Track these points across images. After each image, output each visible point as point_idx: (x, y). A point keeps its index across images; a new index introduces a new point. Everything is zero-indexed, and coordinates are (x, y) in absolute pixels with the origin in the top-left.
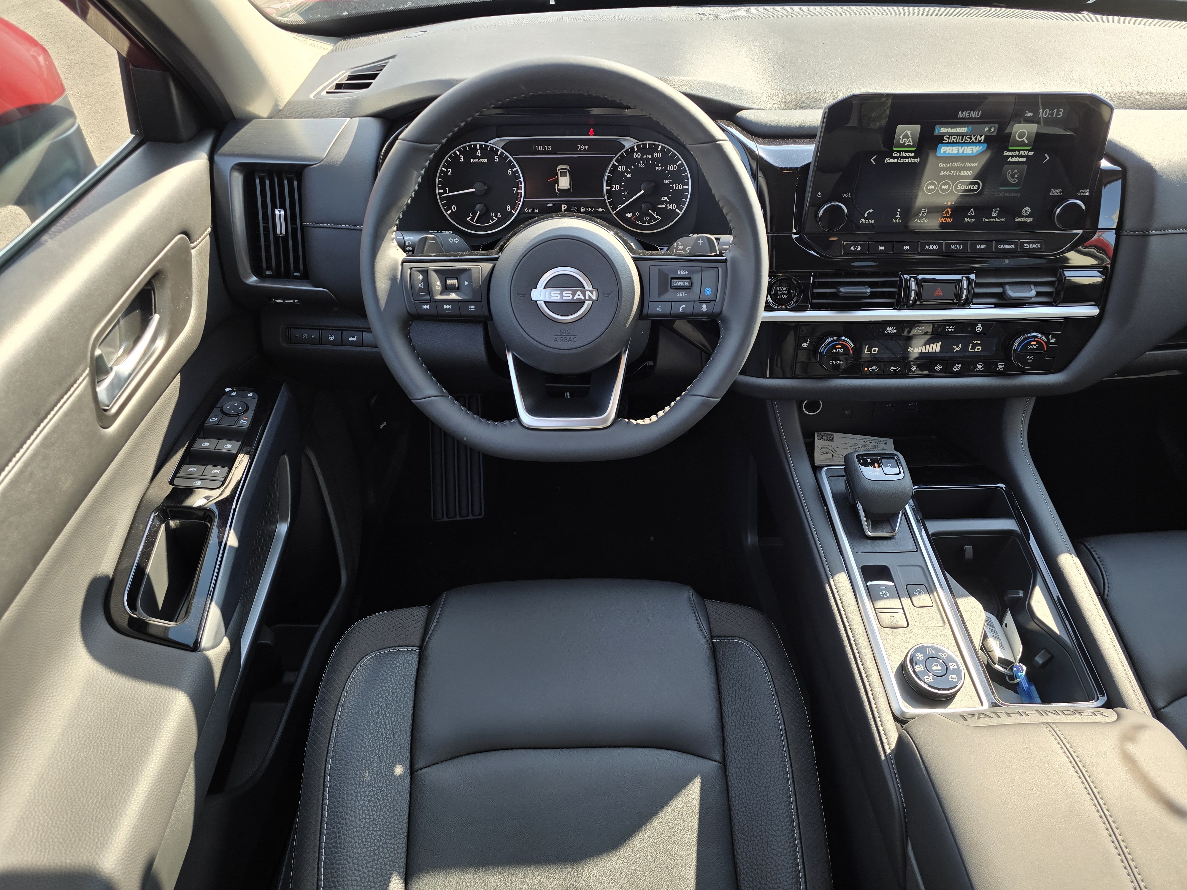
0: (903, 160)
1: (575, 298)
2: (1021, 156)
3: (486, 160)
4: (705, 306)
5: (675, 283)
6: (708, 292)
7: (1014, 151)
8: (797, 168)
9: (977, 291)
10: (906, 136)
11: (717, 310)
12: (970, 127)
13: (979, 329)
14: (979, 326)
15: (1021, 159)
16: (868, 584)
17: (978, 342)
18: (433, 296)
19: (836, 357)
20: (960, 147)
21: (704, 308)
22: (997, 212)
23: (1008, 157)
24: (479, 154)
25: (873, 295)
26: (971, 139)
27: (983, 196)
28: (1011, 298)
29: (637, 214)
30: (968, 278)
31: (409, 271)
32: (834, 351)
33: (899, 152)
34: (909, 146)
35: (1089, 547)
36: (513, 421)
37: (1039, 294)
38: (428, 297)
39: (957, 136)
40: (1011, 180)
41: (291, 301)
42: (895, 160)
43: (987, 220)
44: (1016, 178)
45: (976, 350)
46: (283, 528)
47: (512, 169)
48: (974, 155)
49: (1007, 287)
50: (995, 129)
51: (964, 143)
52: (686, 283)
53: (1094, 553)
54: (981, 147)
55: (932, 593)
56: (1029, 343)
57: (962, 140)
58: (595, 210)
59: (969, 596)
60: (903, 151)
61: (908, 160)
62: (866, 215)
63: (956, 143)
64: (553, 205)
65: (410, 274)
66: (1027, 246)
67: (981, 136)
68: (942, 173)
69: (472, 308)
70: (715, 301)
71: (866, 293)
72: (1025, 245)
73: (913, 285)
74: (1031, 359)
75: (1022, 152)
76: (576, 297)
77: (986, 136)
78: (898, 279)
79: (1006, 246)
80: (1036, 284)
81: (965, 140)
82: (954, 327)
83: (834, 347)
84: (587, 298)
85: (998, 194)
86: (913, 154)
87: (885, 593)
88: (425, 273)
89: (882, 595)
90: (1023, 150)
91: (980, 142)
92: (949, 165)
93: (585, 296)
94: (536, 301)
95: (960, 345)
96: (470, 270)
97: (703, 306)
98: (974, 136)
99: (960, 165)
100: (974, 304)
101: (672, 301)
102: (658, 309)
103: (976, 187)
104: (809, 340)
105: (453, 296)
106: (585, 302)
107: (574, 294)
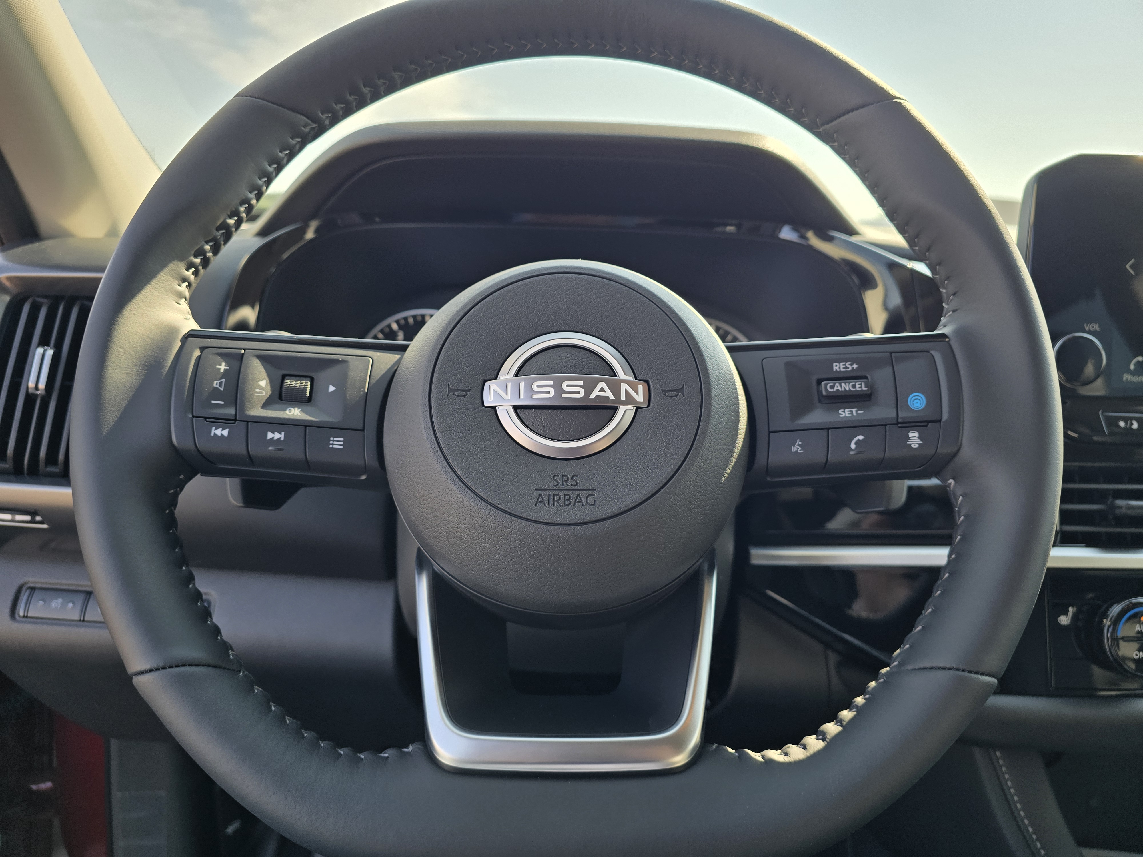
1: (592, 396)
4: (916, 434)
5: (832, 387)
6: (917, 403)
11: (946, 443)
18: (243, 409)
21: (914, 439)
31: (197, 353)
32: (1138, 628)
36: (410, 749)
38: (230, 411)
52: (860, 386)
62: (1132, 367)
65: (199, 357)
69: (338, 443)
70: (940, 421)
76: (596, 393)
83: (1137, 619)
84: (623, 398)
88: (236, 361)
93: (616, 391)
94: (494, 408)
96: (343, 361)
97: (911, 435)
101: (828, 429)
102: (794, 449)
104: (1071, 609)
105: (295, 413)
106: (615, 409)
107: (589, 388)
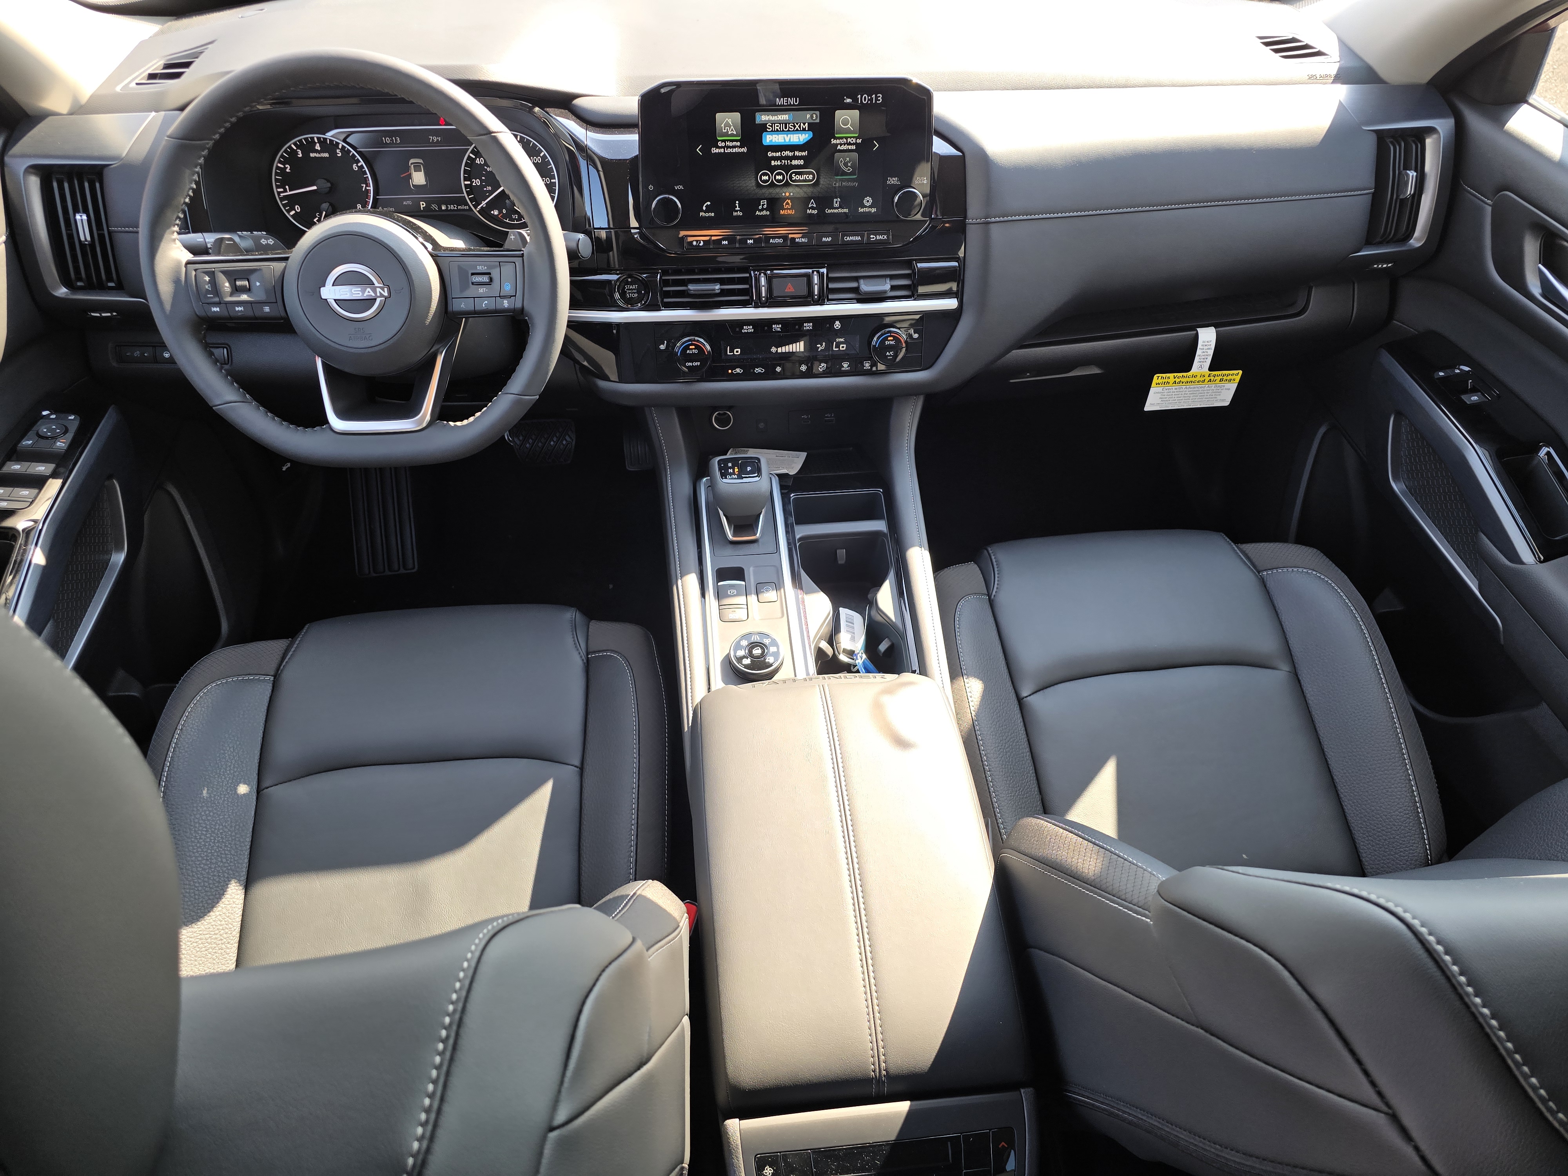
0: (729, 150)
1: (365, 295)
2: (850, 144)
3: (326, 155)
4: (507, 301)
5: (475, 279)
6: (508, 288)
7: (842, 138)
8: (627, 160)
9: (831, 286)
10: (727, 125)
11: (519, 305)
12: (792, 113)
13: (837, 326)
14: (837, 323)
15: (850, 147)
16: (719, 584)
17: (842, 340)
18: (222, 299)
19: (692, 358)
20: (785, 136)
21: (506, 304)
22: (838, 202)
23: (837, 145)
24: (319, 149)
25: (723, 293)
26: (795, 127)
27: (820, 186)
28: (866, 293)
29: (504, 211)
30: (818, 272)
31: (194, 273)
32: (688, 352)
33: (724, 141)
34: (732, 135)
35: (991, 552)
36: (325, 426)
37: (893, 288)
38: (217, 299)
39: (780, 124)
40: (846, 170)
41: (109, 314)
42: (722, 150)
43: (830, 211)
44: (849, 166)
45: (841, 349)
46: (119, 558)
47: (357, 164)
48: (802, 143)
49: (862, 281)
50: (816, 117)
51: (789, 130)
52: (485, 279)
53: (993, 557)
54: (807, 135)
55: (780, 589)
56: (886, 339)
57: (785, 128)
58: (457, 207)
59: (819, 592)
60: (728, 140)
61: (734, 150)
62: (704, 208)
63: (780, 131)
64: (410, 202)
65: (195, 275)
66: (873, 238)
67: (804, 124)
68: (773, 163)
69: (267, 309)
70: (515, 296)
71: (714, 290)
72: (872, 236)
73: (763, 281)
74: (891, 356)
75: (849, 140)
76: (366, 293)
77: (809, 124)
78: (748, 275)
79: (851, 238)
80: (892, 277)
81: (789, 127)
82: (811, 324)
83: (687, 348)
84: (378, 294)
85: (835, 184)
86: (738, 144)
87: (732, 591)
88: (211, 274)
89: (729, 593)
90: (851, 138)
91: (804, 130)
92: (778, 154)
93: (375, 292)
94: (326, 300)
95: (824, 344)
96: (260, 270)
98: (797, 124)
99: (791, 154)
100: (828, 300)
101: (474, 298)
102: (462, 306)
103: (811, 177)
104: (665, 342)
105: (244, 297)
106: (376, 299)
107: (363, 292)
